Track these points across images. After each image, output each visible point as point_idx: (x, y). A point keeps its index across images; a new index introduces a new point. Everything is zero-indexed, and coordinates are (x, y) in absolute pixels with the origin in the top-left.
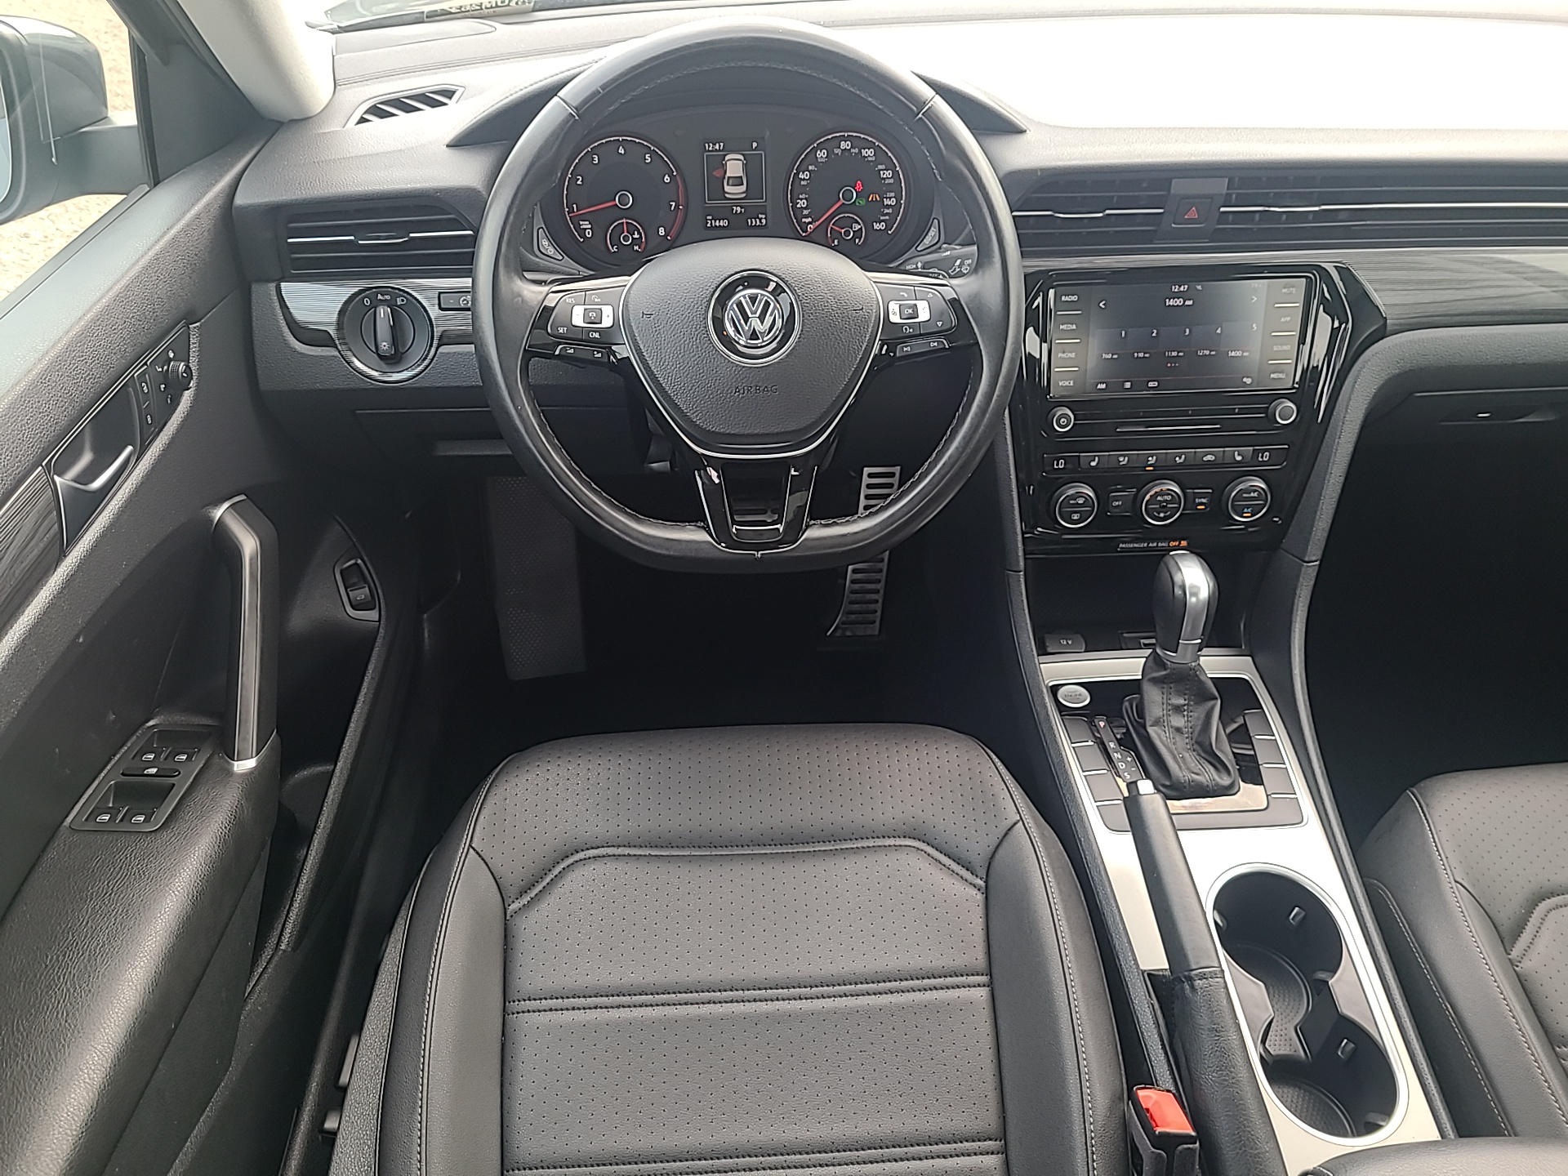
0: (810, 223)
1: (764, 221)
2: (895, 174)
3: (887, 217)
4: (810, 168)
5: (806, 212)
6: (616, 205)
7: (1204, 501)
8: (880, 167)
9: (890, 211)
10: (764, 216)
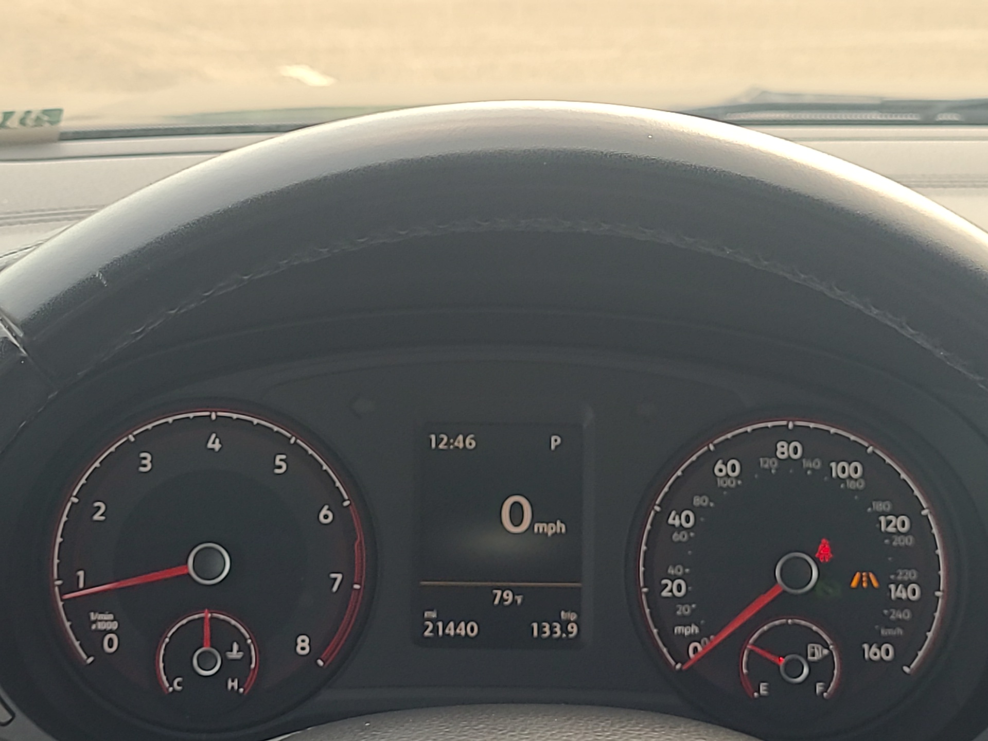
0: (694, 638)
1: (573, 629)
2: (920, 526)
3: (900, 631)
4: (697, 501)
5: (683, 610)
6: (189, 575)
8: (879, 506)
9: (905, 615)
10: (573, 617)
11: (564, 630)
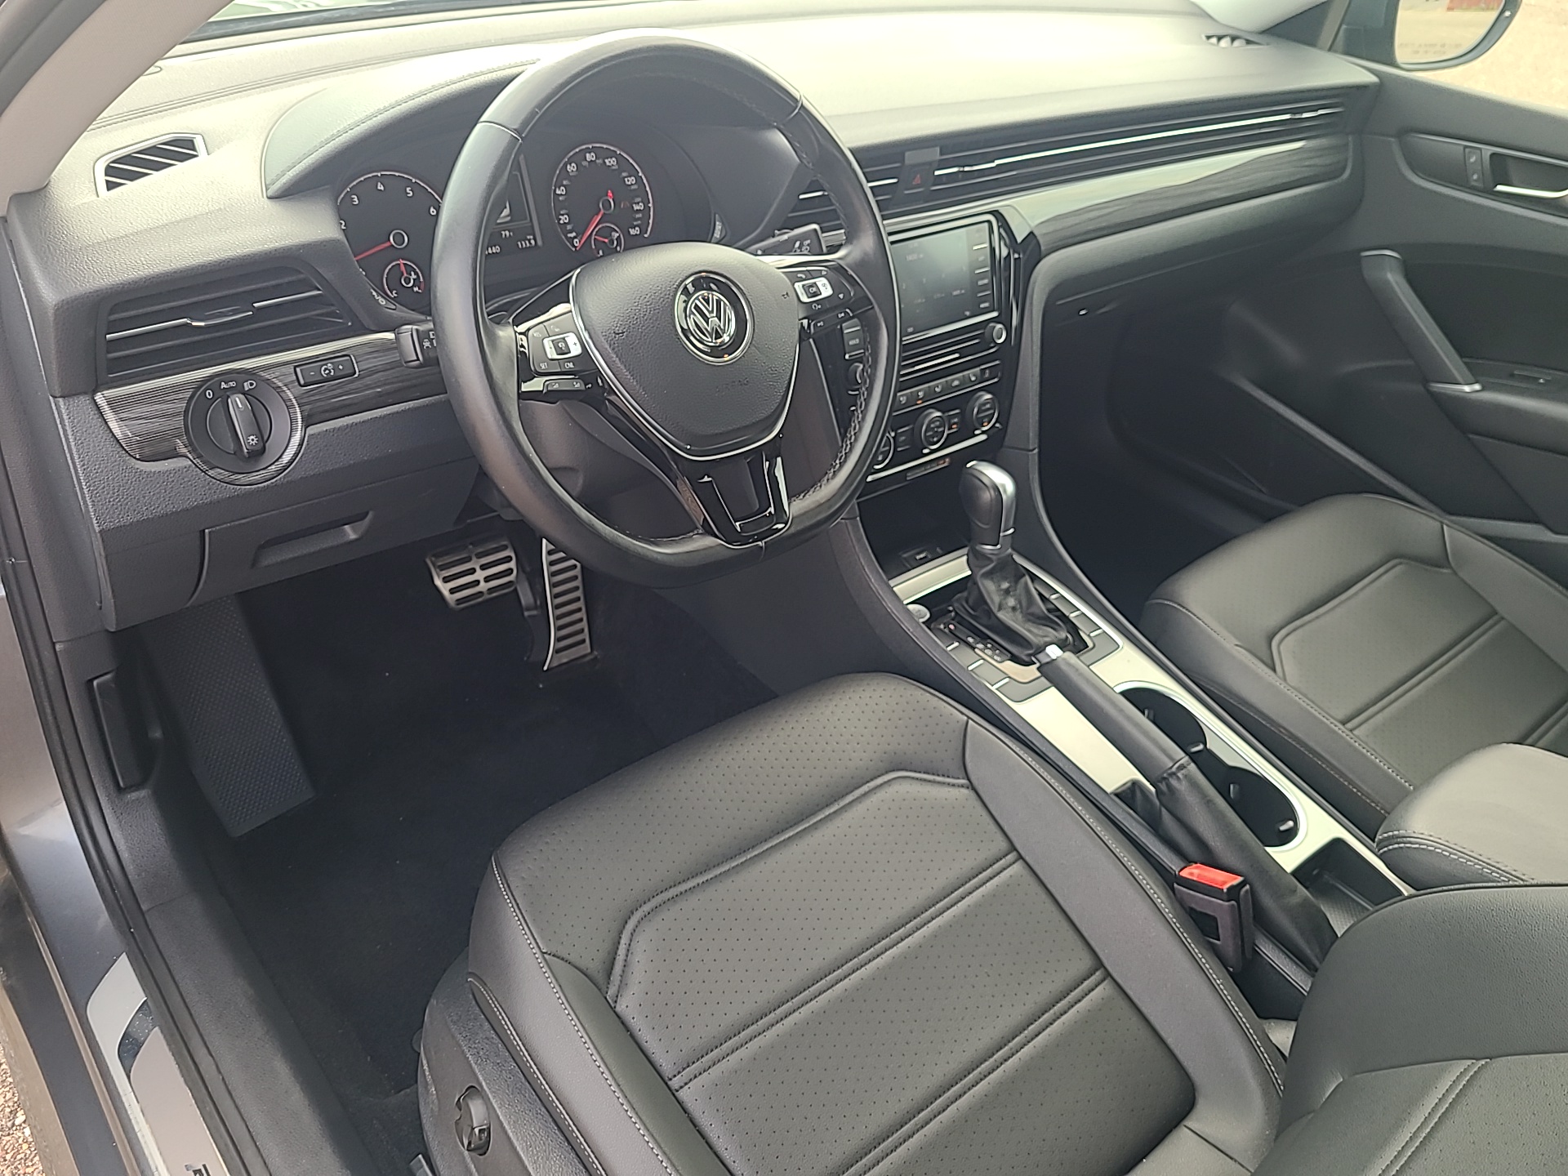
0: (575, 237)
1: (533, 242)
2: (639, 179)
3: (639, 222)
5: (569, 227)
6: (392, 246)
7: (956, 420)
8: (624, 174)
9: (639, 215)
10: (532, 237)
11: (530, 243)
